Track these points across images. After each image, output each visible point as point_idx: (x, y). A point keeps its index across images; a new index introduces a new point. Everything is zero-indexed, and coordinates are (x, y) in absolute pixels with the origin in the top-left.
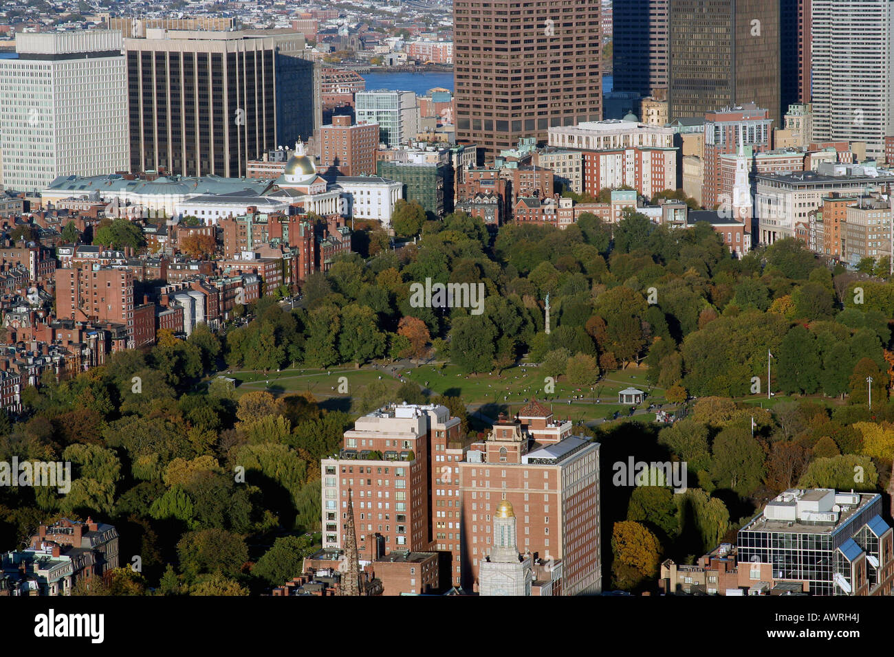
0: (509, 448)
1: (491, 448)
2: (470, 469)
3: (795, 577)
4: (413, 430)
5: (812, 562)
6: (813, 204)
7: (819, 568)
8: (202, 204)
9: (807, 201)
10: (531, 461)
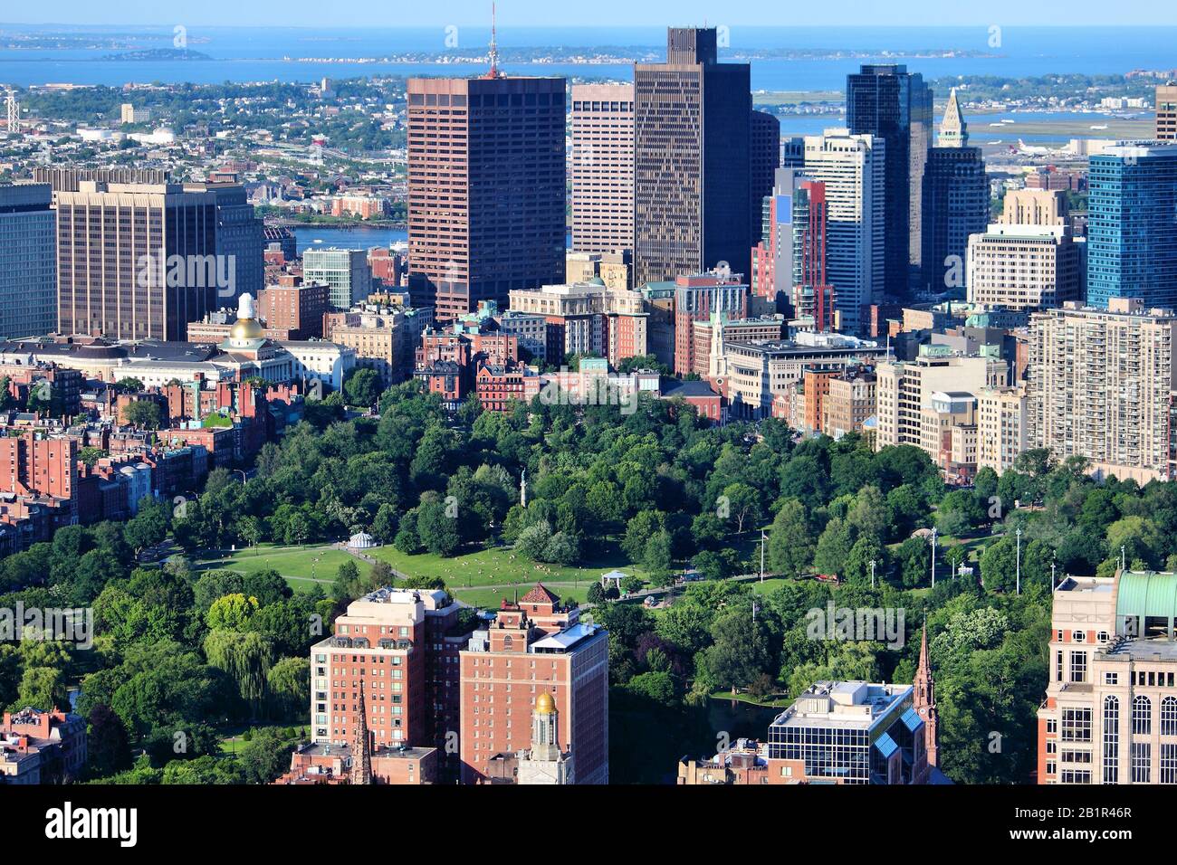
0: (515, 636)
1: (495, 635)
2: (474, 659)
3: (829, 774)
4: (410, 616)
5: (847, 759)
6: (793, 376)
7: (854, 765)
8: (143, 370)
9: (786, 372)
10: (539, 650)
